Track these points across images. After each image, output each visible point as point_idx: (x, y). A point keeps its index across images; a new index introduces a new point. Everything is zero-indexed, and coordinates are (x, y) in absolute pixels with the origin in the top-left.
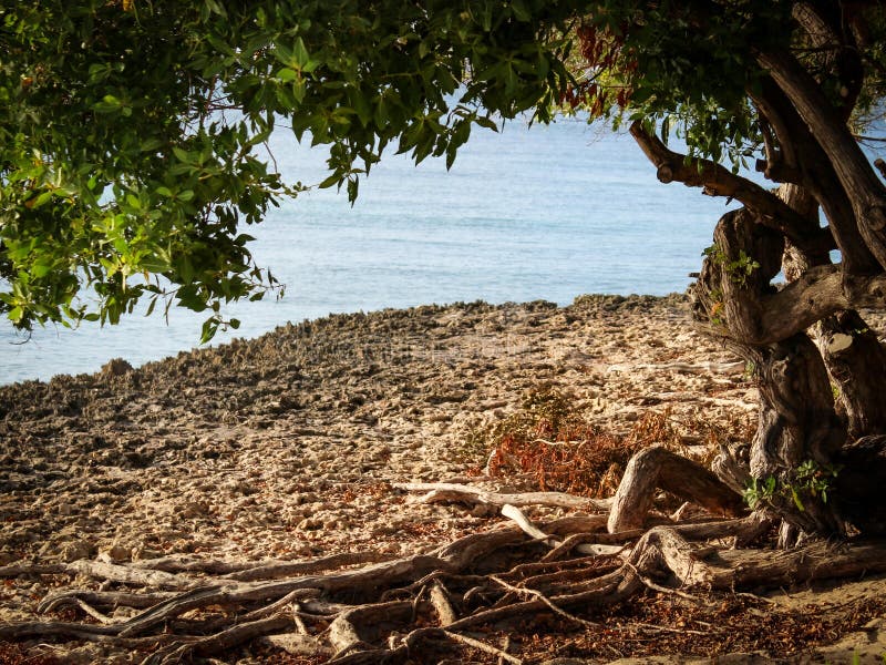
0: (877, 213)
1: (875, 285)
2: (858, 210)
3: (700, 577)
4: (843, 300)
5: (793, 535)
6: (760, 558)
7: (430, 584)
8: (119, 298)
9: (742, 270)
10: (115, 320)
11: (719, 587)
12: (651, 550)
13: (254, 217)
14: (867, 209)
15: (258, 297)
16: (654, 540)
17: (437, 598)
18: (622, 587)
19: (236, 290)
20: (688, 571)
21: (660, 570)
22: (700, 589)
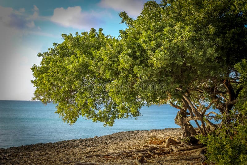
5: (186, 145)
6: (183, 148)
7: (148, 151)
9: (180, 117)
11: (178, 151)
12: (171, 148)
14: (193, 109)
16: (171, 146)
18: (168, 151)
19: (138, 115)
20: (175, 149)
21: (172, 150)
22: (176, 151)
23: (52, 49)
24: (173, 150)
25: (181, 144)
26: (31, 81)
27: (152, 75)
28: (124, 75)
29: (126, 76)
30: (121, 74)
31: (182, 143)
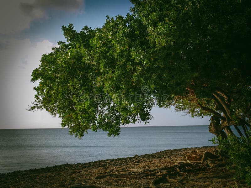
0: (229, 112)
1: (231, 122)
2: (227, 112)
3: (213, 166)
4: (227, 125)
5: (225, 159)
6: (221, 163)
7: (177, 168)
8: (135, 121)
9: (214, 122)
10: (134, 123)
11: (215, 167)
12: (206, 163)
13: (150, 110)
14: (228, 111)
15: (151, 119)
16: (207, 161)
17: (178, 169)
18: (203, 168)
20: (211, 165)
21: (207, 165)
22: (213, 167)
23: (56, 48)
24: (209, 166)
25: (219, 158)
26: (34, 88)
27: (156, 60)
28: (122, 63)
29: (124, 64)
30: (118, 62)
31: (221, 157)
